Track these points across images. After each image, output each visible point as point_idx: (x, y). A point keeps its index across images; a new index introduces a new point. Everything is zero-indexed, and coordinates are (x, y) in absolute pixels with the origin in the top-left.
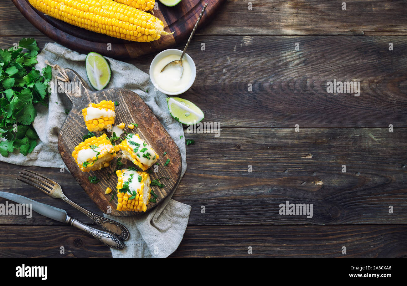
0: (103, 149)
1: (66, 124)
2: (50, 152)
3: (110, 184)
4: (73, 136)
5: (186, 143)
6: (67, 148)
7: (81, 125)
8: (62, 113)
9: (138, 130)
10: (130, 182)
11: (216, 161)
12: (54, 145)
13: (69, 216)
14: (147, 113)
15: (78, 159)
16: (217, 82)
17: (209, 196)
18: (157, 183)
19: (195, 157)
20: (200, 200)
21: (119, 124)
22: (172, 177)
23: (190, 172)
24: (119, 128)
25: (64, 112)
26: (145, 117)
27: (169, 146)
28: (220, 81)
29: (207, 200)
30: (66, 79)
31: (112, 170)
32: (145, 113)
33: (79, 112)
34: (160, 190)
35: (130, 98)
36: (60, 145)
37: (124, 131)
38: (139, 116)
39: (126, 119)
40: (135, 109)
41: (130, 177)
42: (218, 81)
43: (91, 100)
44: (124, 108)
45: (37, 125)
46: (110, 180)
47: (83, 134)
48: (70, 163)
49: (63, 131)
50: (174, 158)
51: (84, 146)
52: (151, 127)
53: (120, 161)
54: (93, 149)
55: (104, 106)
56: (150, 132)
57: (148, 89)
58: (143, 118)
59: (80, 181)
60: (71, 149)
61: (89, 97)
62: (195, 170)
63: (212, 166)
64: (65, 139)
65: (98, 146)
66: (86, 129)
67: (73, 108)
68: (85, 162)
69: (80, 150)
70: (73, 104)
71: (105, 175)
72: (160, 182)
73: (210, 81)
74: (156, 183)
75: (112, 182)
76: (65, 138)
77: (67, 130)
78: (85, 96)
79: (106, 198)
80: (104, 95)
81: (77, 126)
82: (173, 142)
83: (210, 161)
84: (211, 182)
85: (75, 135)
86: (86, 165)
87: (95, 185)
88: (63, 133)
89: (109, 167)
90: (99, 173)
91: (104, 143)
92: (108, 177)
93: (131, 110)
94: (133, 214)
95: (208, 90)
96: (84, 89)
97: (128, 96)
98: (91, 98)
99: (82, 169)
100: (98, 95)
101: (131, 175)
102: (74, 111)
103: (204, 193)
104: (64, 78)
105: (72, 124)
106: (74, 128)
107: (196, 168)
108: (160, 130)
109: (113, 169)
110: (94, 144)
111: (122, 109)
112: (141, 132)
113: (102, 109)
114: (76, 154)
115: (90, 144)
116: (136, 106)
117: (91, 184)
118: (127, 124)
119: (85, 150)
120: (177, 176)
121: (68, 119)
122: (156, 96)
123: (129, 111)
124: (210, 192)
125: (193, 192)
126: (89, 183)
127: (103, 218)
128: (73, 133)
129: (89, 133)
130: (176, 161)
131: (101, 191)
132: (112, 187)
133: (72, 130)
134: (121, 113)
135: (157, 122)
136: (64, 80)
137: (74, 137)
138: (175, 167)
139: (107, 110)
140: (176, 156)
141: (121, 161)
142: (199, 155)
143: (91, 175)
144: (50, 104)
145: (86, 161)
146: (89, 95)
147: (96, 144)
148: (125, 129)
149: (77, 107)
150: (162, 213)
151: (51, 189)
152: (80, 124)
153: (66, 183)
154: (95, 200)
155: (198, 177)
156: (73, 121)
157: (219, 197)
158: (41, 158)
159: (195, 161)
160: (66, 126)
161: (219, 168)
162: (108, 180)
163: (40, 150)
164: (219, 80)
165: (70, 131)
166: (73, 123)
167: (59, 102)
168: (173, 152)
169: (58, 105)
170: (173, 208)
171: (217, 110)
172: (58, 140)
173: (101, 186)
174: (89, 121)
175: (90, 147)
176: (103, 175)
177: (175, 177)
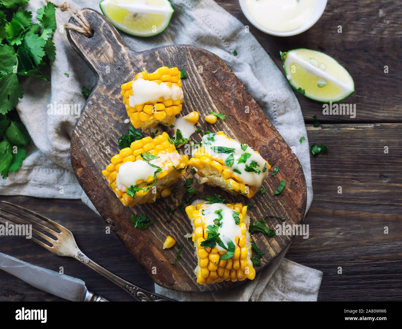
0: (166, 162)
1: (87, 114)
2: (52, 168)
3: (171, 230)
4: (99, 138)
5: (311, 152)
6: (89, 160)
7: (114, 116)
8: (76, 94)
9: (224, 126)
10: (219, 225)
11: (369, 186)
12: (61, 155)
13: (90, 291)
14: (239, 92)
15: (118, 181)
16: (368, 35)
17: (356, 253)
18: (262, 227)
19: (330, 178)
20: (339, 260)
21: (186, 114)
22: (290, 215)
23: (319, 207)
24: (188, 121)
25: (80, 92)
26: (237, 102)
27: (282, 157)
28: (373, 32)
29: (352, 260)
30: (86, 27)
31: (175, 203)
32: (235, 93)
33: (111, 92)
34: (267, 242)
35: (208, 65)
36: (75, 154)
37: (197, 127)
38: (225, 98)
39: (200, 104)
40: (217, 85)
41: (217, 217)
42: (370, 32)
43: (133, 67)
44: (195, 84)
45: (28, 117)
46: (173, 222)
47: (118, 133)
48: (96, 189)
49: (80, 127)
50: (293, 180)
51: (130, 155)
52: (247, 120)
53: (190, 185)
54: (148, 160)
55: (165, 77)
56: (246, 130)
57: (237, 48)
58: (233, 102)
59: (114, 225)
60: (96, 163)
61: (129, 63)
62: (328, 202)
63: (362, 194)
64: (86, 144)
65: (157, 154)
66: (124, 123)
67: (99, 83)
68: (132, 186)
69: (122, 162)
70: (99, 77)
71: (162, 213)
72: (267, 225)
73: (355, 33)
74: (260, 229)
75: (176, 225)
76: (84, 142)
77: (89, 126)
78: (121, 60)
79: (166, 256)
80: (158, 59)
81: (107, 118)
82: (289, 149)
83: (357, 186)
84: (359, 226)
85: (103, 135)
86: (135, 192)
87: (142, 233)
88: (80, 132)
89: (168, 197)
90: (151, 208)
91: (167, 150)
92: (168, 216)
93: (210, 88)
94: (216, 287)
95: (350, 50)
96: (120, 47)
97: (203, 61)
98: (132, 63)
99: (125, 200)
100: (147, 58)
101: (219, 213)
102: (100, 89)
103: (346, 247)
104: (81, 26)
105: (98, 114)
106: (102, 123)
107: (330, 199)
108: (264, 125)
109: (177, 201)
110: (150, 151)
111: (192, 86)
112: (229, 129)
113: (163, 84)
114: (114, 170)
115: (140, 151)
116: (219, 80)
117: (136, 230)
118: (202, 114)
119: (131, 162)
120: (299, 214)
121: (89, 106)
122: (253, 63)
123: (206, 90)
124: (357, 245)
125: (324, 244)
126: (131, 229)
127: (154, 295)
128: (101, 131)
129: (130, 132)
130: (297, 185)
131: (154, 244)
132: (176, 236)
133: (97, 126)
134: (191, 93)
135: (258, 111)
136: (81, 30)
137: (102, 139)
138: (295, 198)
139: (170, 86)
140: (297, 177)
141: (192, 186)
142: (336, 175)
143: (135, 213)
144: (54, 77)
145: (134, 184)
146: (129, 59)
147: (153, 151)
148: (199, 125)
149: (107, 81)
150: (267, 287)
151: (56, 239)
152: (113, 114)
153: (82, 229)
154: (143, 260)
155: (334, 215)
156: (99, 108)
157: (375, 254)
158: (36, 181)
159: (329, 186)
160: (86, 118)
161: (374, 200)
162: (169, 222)
163: (34, 165)
164: (372, 30)
165: (94, 128)
166: (100, 112)
167: (71, 74)
168: (291, 167)
169: (70, 78)
170: (287, 276)
171: (368, 87)
172: (71, 145)
173: (155, 233)
174: (136, 106)
175: (142, 156)
176: (157, 212)
177: (297, 216)
